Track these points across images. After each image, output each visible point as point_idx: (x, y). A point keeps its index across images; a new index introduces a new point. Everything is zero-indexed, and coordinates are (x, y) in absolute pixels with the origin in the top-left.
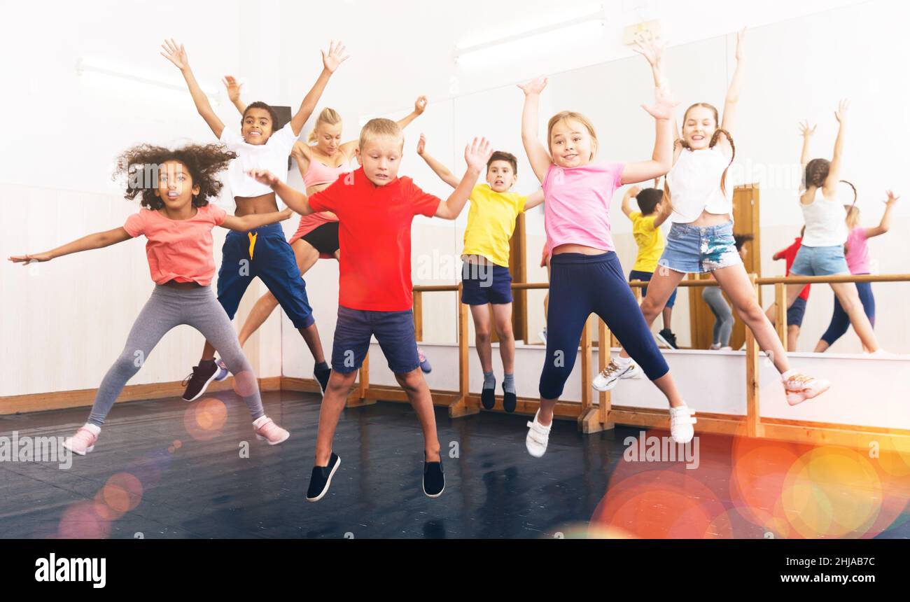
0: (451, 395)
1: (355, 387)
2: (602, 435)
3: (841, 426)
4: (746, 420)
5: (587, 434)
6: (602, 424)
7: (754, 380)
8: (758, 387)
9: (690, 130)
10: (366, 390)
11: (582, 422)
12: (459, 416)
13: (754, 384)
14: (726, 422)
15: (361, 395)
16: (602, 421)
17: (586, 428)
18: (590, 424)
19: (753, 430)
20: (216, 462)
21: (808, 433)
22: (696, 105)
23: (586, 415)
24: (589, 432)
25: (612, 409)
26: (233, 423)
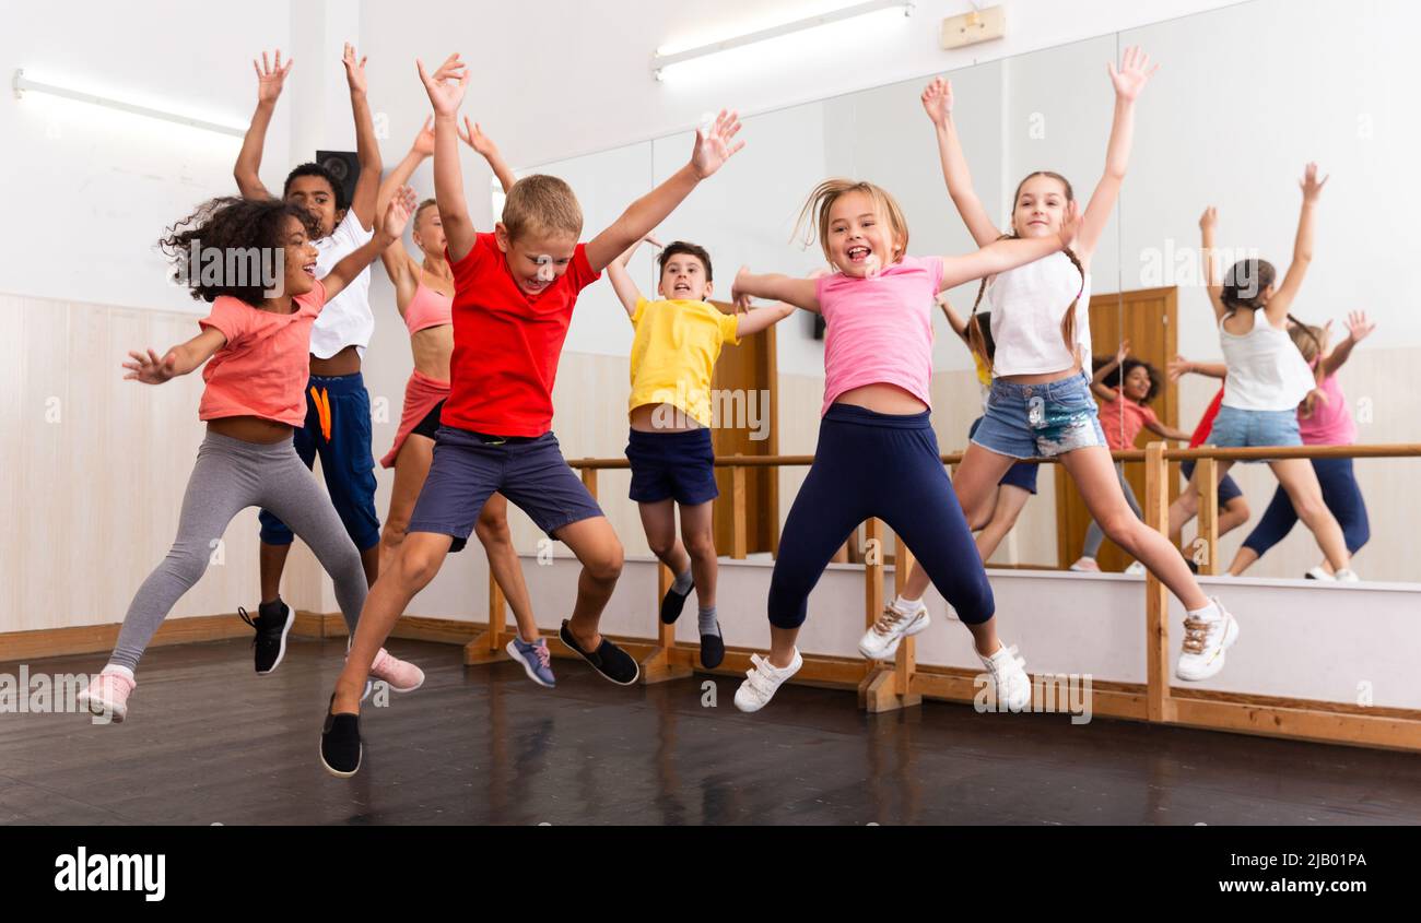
0: (644, 645)
1: (483, 630)
2: (901, 714)
3: (1310, 705)
4: (1146, 692)
5: (875, 713)
6: (899, 697)
7: (1159, 624)
8: (1166, 635)
9: (1026, 213)
10: (500, 634)
11: (865, 693)
12: (658, 680)
13: (1160, 630)
14: (1112, 696)
15: (492, 643)
16: (899, 692)
17: (872, 702)
18: (880, 696)
19: (1158, 709)
20: (242, 755)
21: (1251, 715)
22: (1037, 174)
23: (872, 681)
24: (878, 710)
25: (917, 670)
26: (276, 690)
